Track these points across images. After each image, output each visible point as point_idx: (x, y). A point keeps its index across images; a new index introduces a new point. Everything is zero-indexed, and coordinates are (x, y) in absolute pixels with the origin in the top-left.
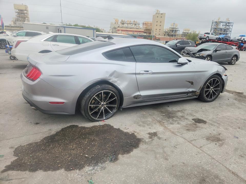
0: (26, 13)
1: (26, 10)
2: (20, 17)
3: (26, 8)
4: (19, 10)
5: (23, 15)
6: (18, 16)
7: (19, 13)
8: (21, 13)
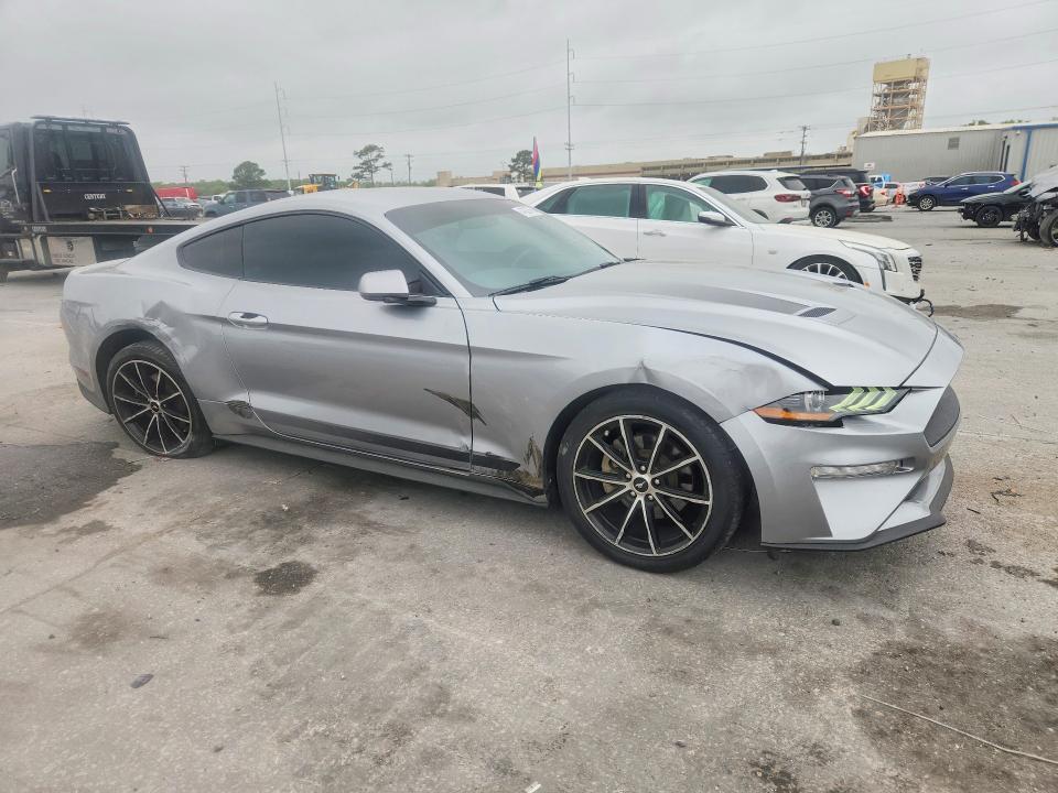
0: (915, 92)
1: (916, 79)
2: (886, 111)
3: (921, 70)
4: (889, 84)
5: (901, 100)
6: (881, 107)
7: (886, 96)
8: (895, 95)
